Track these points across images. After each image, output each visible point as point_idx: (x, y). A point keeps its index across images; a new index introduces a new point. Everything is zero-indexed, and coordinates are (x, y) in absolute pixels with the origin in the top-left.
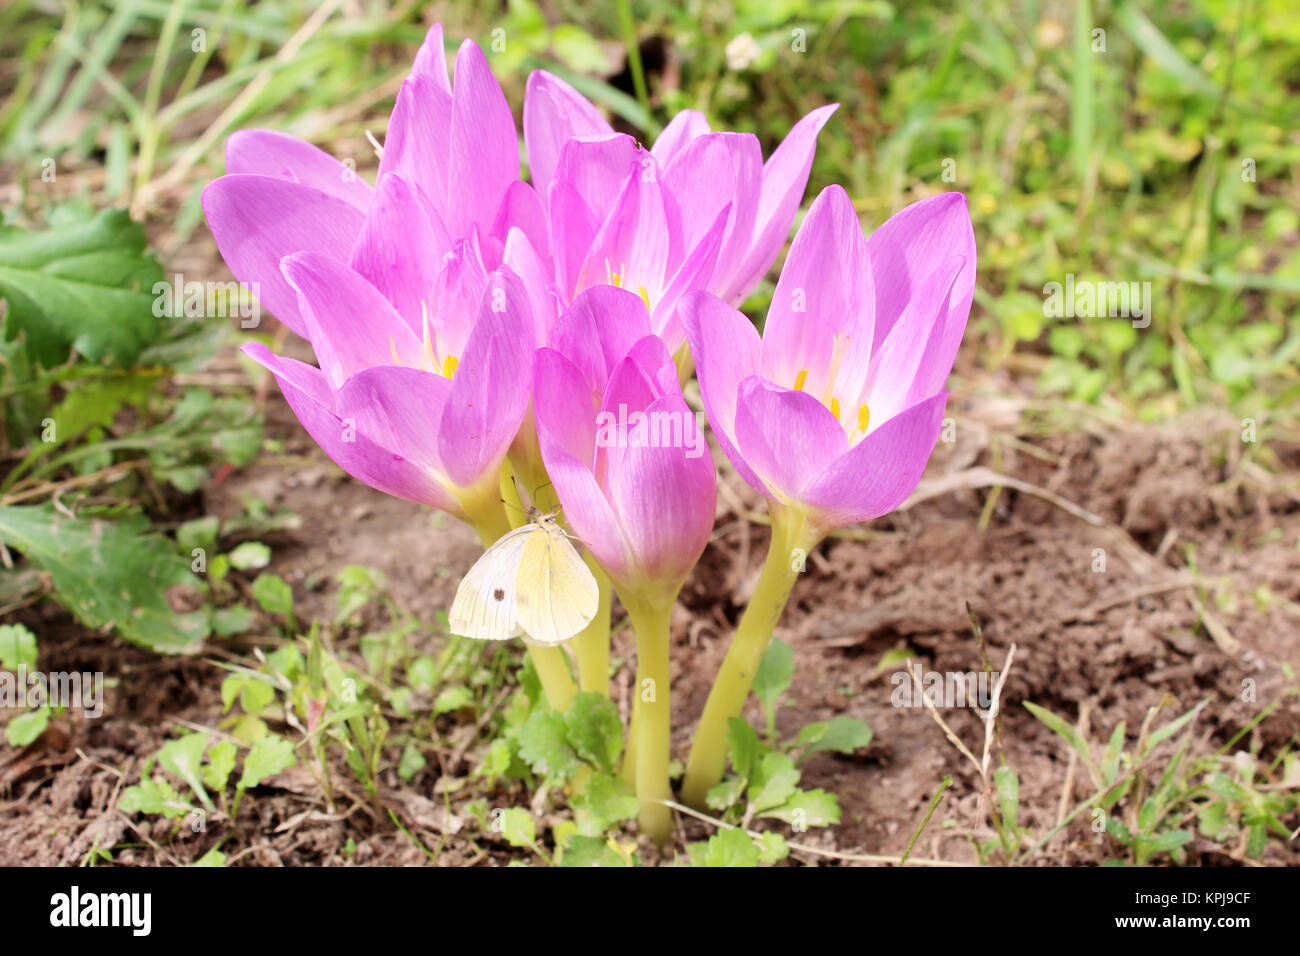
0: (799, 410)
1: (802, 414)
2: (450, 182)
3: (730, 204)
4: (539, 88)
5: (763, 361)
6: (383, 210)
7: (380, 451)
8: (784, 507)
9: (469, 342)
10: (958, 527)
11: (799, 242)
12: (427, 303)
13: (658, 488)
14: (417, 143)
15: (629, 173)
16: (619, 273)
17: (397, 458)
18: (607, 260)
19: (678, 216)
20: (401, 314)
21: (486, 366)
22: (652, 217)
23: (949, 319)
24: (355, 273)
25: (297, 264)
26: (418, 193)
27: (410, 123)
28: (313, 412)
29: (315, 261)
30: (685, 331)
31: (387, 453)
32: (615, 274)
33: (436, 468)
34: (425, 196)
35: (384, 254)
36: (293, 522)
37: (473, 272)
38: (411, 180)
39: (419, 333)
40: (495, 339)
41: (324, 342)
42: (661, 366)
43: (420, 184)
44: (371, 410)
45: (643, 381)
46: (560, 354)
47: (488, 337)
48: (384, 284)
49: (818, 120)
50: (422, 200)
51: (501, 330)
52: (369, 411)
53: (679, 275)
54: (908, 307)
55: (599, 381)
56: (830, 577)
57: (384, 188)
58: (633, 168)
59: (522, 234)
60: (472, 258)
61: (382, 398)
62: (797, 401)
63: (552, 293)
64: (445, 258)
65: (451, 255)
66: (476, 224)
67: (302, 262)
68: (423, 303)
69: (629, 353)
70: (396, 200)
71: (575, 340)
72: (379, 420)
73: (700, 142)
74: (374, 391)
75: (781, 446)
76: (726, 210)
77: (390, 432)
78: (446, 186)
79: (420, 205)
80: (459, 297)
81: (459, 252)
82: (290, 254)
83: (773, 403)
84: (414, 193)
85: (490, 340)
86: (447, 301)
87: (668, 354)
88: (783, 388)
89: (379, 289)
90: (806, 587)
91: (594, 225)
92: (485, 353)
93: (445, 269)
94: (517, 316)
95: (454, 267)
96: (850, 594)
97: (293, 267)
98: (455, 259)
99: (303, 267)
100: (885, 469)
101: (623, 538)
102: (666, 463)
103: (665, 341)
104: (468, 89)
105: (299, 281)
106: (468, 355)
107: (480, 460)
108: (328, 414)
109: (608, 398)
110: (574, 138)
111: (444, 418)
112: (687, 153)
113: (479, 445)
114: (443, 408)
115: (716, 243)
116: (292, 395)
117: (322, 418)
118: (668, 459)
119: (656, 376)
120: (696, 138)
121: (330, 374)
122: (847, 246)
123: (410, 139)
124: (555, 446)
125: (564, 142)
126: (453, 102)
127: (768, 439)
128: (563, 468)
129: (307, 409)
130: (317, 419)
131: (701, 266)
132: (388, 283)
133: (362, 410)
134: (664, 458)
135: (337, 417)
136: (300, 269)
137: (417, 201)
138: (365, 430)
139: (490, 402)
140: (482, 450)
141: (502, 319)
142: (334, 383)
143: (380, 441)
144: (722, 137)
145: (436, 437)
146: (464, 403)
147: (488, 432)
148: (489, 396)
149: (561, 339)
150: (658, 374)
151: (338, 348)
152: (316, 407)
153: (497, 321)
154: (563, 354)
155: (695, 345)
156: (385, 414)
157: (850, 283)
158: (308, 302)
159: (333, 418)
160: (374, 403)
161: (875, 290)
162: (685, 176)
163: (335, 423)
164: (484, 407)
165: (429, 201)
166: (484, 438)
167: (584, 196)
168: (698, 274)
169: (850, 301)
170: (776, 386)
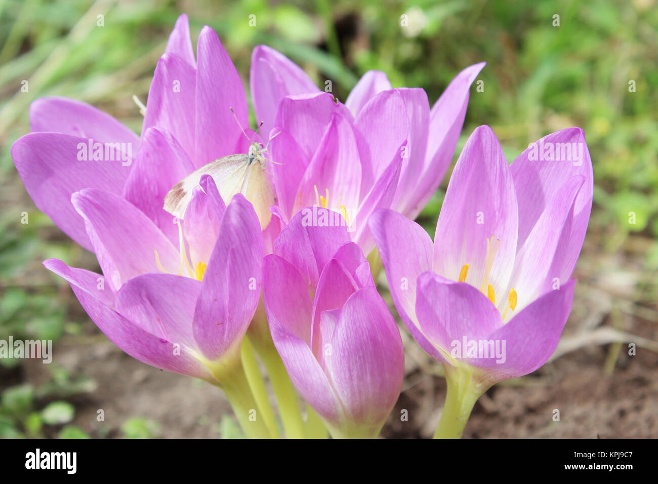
0: (463, 296)
1: (465, 300)
2: (196, 132)
3: (405, 142)
4: (262, 59)
5: (435, 258)
6: (147, 155)
7: (150, 336)
8: (455, 368)
9: (213, 253)
10: (589, 374)
11: (459, 169)
12: (182, 223)
13: (360, 357)
14: (171, 104)
15: (330, 121)
16: (325, 197)
17: (163, 342)
18: (315, 187)
19: (368, 152)
20: (164, 232)
21: (227, 271)
22: (348, 153)
23: (574, 223)
24: (128, 203)
25: (85, 198)
26: (174, 142)
27: (165, 89)
28: (98, 309)
29: (97, 195)
30: (375, 240)
31: (155, 338)
32: (322, 197)
33: (192, 347)
34: (179, 144)
35: (149, 188)
36: (89, 386)
37: (214, 201)
38: (167, 132)
39: (177, 246)
40: (233, 251)
41: (106, 256)
42: (359, 265)
43: (174, 135)
44: (142, 306)
45: (346, 278)
46: (282, 259)
47: (227, 250)
48: (150, 210)
49: (470, 75)
50: (175, 147)
51: (238, 243)
52: (140, 308)
53: (371, 194)
54: (543, 215)
55: (312, 277)
57: (147, 138)
58: (333, 117)
60: (214, 190)
61: (150, 298)
62: (462, 291)
63: (275, 214)
65: (198, 188)
67: (88, 196)
68: (179, 223)
69: (334, 256)
70: (157, 148)
71: (293, 248)
72: (148, 314)
73: (382, 96)
74: (144, 293)
75: (451, 324)
76: (403, 147)
77: (157, 322)
78: (193, 135)
79: (174, 150)
80: (205, 218)
81: (204, 185)
82: (79, 191)
83: (443, 292)
84: (170, 142)
85: (229, 251)
86: (196, 222)
87: (363, 256)
88: (450, 281)
89: (146, 213)
90: (477, 422)
91: (305, 160)
92: (226, 261)
94: (249, 232)
95: (201, 197)
97: (78, 199)
98: (201, 190)
99: (88, 200)
102: (365, 338)
103: (360, 247)
104: (207, 63)
105: (86, 211)
106: (213, 263)
107: (225, 340)
108: (110, 310)
109: (320, 290)
110: (288, 97)
111: (196, 310)
112: (373, 105)
113: (224, 329)
114: (196, 302)
115: (396, 172)
116: (82, 296)
117: (106, 313)
118: (366, 335)
119: (355, 273)
120: (379, 94)
121: (111, 278)
122: (495, 171)
123: (166, 101)
124: (281, 328)
125: (281, 100)
126: (197, 73)
127: (440, 318)
128: (287, 344)
129: (94, 307)
130: (102, 315)
131: (386, 189)
132: (153, 208)
133: (135, 307)
134: (363, 335)
135: (116, 312)
136: (86, 201)
137: (172, 147)
138: (138, 322)
139: (231, 297)
140: (226, 333)
141: (238, 235)
142: (114, 286)
143: (149, 328)
144: (399, 92)
145: (191, 325)
146: (211, 298)
147: (230, 319)
148: (230, 292)
149: (283, 248)
150: (357, 271)
151: (117, 260)
152: (101, 305)
153: (234, 236)
154: (285, 258)
155: (383, 250)
156: (153, 309)
157: (498, 198)
158: (93, 226)
159: (114, 314)
160: (145, 302)
161: (518, 202)
162: (372, 122)
163: (116, 317)
164: (227, 301)
165: (181, 147)
166: (227, 324)
167: (297, 139)
168: (384, 195)
169: (499, 212)
170: (445, 279)
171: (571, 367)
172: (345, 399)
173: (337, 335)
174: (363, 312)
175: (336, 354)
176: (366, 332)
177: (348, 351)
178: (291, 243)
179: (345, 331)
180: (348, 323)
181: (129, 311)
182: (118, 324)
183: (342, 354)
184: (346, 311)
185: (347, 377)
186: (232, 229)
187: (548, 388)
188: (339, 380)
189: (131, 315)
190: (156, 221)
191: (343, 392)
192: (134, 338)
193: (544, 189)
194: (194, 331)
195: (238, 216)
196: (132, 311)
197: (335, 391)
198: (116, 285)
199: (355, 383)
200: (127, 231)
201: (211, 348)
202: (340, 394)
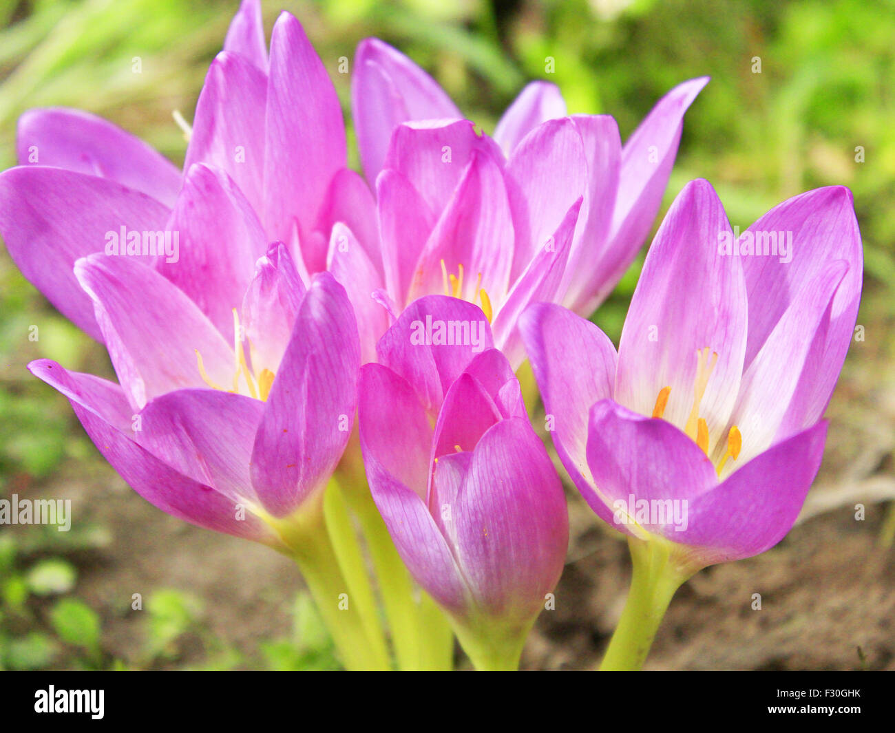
0: (657, 439)
1: (661, 443)
2: (265, 172)
3: (581, 200)
4: (370, 63)
6: (191, 204)
7: (186, 481)
8: (645, 543)
9: (284, 360)
11: (659, 243)
12: (239, 312)
13: (499, 523)
14: (229, 128)
15: (467, 162)
16: (457, 276)
17: (205, 489)
18: (443, 263)
19: (525, 210)
20: (214, 321)
21: (304, 387)
22: (494, 211)
23: (832, 329)
24: (159, 276)
25: (95, 267)
26: (232, 187)
27: (220, 105)
28: (109, 438)
29: (114, 263)
30: (527, 350)
31: (194, 483)
32: (452, 277)
33: (249, 498)
34: (239, 190)
35: (193, 254)
37: (289, 281)
38: (222, 172)
39: (231, 341)
40: (313, 358)
41: (124, 356)
42: (503, 384)
43: (231, 176)
44: (174, 436)
45: (483, 401)
46: (390, 370)
47: (305, 356)
48: (193, 286)
49: (685, 96)
50: (233, 193)
51: (320, 346)
52: (171, 438)
53: (525, 276)
55: (433, 398)
56: (709, 602)
57: (192, 180)
58: (473, 155)
59: (348, 230)
60: (288, 264)
61: (186, 423)
62: (655, 428)
63: (379, 301)
64: (258, 264)
65: (265, 260)
66: (296, 219)
67: (100, 265)
68: (235, 311)
69: (467, 370)
70: (206, 194)
71: (405, 355)
72: (184, 447)
73: (548, 128)
74: (177, 417)
75: (638, 478)
76: (577, 207)
77: (197, 461)
78: (261, 175)
79: (233, 200)
80: (275, 305)
81: (273, 257)
82: (86, 256)
83: (627, 432)
84: (226, 186)
85: (308, 358)
86: (262, 309)
87: (510, 369)
88: (639, 415)
89: (188, 292)
90: (683, 611)
91: (429, 218)
92: (302, 373)
93: (258, 276)
94: (339, 330)
95: (268, 274)
96: (731, 623)
97: (86, 268)
98: (269, 264)
99: (99, 270)
100: (757, 507)
101: (461, 578)
102: (508, 493)
103: (507, 356)
104: (285, 69)
105: (96, 287)
106: (282, 375)
107: (299, 490)
108: (126, 440)
109: (444, 419)
110: (406, 124)
111: (256, 444)
112: (534, 139)
113: (297, 473)
114: (256, 432)
115: (566, 243)
116: (86, 418)
117: (121, 445)
118: (511, 492)
119: (497, 395)
120: (544, 124)
121: (130, 389)
122: (714, 248)
123: (221, 124)
124: (383, 474)
125: (395, 127)
126: (269, 82)
127: (623, 470)
128: (392, 499)
129: (103, 433)
130: (114, 446)
131: (549, 268)
132: (198, 286)
133: (165, 436)
134: (504, 489)
135: (136, 444)
136: (97, 273)
137: (228, 194)
138: (168, 458)
139: (308, 426)
140: (301, 478)
141: (321, 335)
142: (134, 401)
143: (184, 470)
144: (574, 123)
145: (249, 466)
146: (279, 428)
147: (307, 459)
148: (307, 419)
149: (390, 353)
150: (500, 393)
151: (140, 361)
152: (113, 432)
153: (315, 337)
154: (393, 369)
155: (539, 366)
156: (190, 440)
157: (719, 288)
158: (105, 310)
159: (132, 445)
160: (178, 429)
161: (748, 295)
162: (532, 166)
163: (135, 451)
164: (302, 433)
165: (243, 195)
166: (303, 466)
167: (417, 188)
168: (545, 278)
169: (719, 309)
170: (631, 413)
171: (829, 533)
172: (477, 584)
173: (466, 490)
174: (504, 456)
175: (464, 519)
176: (509, 487)
177: (482, 514)
178: (403, 347)
179: (477, 483)
180: (482, 472)
181: (156, 442)
182: (139, 461)
183: (473, 518)
184: (480, 454)
185: (480, 553)
186: (312, 325)
187: (793, 564)
188: (468, 558)
189: (158, 449)
190: (202, 303)
191: (474, 575)
192: (162, 483)
193: (789, 277)
194: (253, 475)
195: (321, 308)
196: (160, 443)
197: (462, 572)
198: (138, 400)
199: (493, 561)
200: (156, 317)
201: (277, 501)
202: (469, 577)
